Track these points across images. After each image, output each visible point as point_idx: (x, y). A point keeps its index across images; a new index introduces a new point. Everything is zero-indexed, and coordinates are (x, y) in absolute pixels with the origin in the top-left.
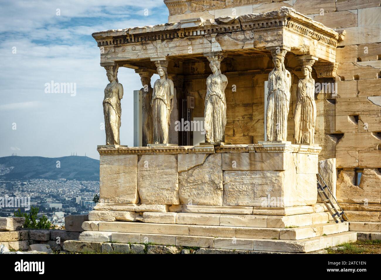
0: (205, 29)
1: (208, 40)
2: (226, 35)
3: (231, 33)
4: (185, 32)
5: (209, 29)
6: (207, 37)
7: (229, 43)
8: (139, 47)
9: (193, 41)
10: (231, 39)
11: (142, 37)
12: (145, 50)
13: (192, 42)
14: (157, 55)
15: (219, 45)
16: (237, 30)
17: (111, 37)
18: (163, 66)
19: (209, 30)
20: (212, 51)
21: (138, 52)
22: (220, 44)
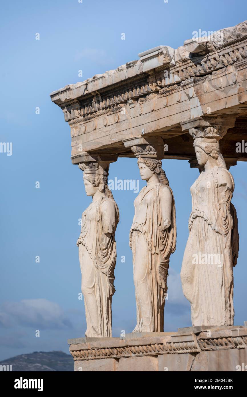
0: (178, 69)
1: (185, 93)
2: (205, 78)
3: (210, 73)
4: (156, 78)
5: (182, 68)
6: (183, 86)
7: (210, 97)
8: (111, 119)
9: (169, 97)
10: (211, 87)
11: (109, 95)
12: (118, 124)
13: (169, 100)
14: (131, 133)
15: (199, 104)
16: (216, 68)
17: (76, 101)
18: (145, 156)
19: (182, 70)
20: (192, 118)
21: (111, 129)
22: (200, 100)
